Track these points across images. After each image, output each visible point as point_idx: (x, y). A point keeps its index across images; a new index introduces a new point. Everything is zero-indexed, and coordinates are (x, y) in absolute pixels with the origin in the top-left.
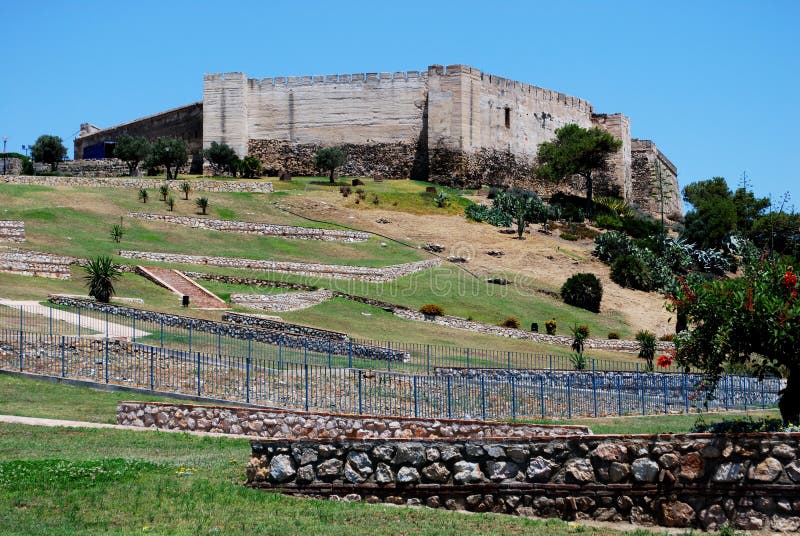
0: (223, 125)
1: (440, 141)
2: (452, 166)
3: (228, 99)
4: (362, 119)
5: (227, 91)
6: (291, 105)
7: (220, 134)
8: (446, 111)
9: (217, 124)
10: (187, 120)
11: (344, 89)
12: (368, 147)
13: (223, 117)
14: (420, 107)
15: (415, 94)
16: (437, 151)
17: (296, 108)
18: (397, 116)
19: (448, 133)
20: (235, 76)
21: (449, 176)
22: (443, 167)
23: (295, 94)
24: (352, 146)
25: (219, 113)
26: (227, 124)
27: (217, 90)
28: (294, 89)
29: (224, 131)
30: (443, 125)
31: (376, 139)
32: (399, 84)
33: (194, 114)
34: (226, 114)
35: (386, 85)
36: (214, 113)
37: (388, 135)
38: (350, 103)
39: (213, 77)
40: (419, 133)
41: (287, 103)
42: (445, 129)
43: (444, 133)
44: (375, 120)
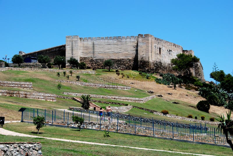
0: (72, 52)
1: (142, 58)
2: (146, 66)
3: (74, 44)
4: (116, 51)
5: (73, 41)
6: (94, 46)
7: (71, 55)
8: (144, 49)
9: (70, 52)
11: (111, 41)
12: (118, 60)
13: (72, 50)
14: (135, 47)
15: (134, 43)
16: (141, 61)
17: (95, 47)
18: (127, 50)
19: (145, 56)
20: (76, 37)
21: (145, 69)
22: (143, 66)
23: (95, 43)
24: (113, 59)
25: (71, 49)
26: (73, 52)
27: (70, 41)
28: (94, 41)
29: (72, 54)
30: (143, 53)
31: (121, 57)
32: (128, 40)
33: (61, 48)
34: (73, 49)
35: (124, 40)
36: (69, 49)
37: (125, 56)
38: (112, 46)
39: (69, 37)
40: (134, 56)
41: (92, 46)
42: (143, 55)
43: (143, 56)
44: (120, 51)
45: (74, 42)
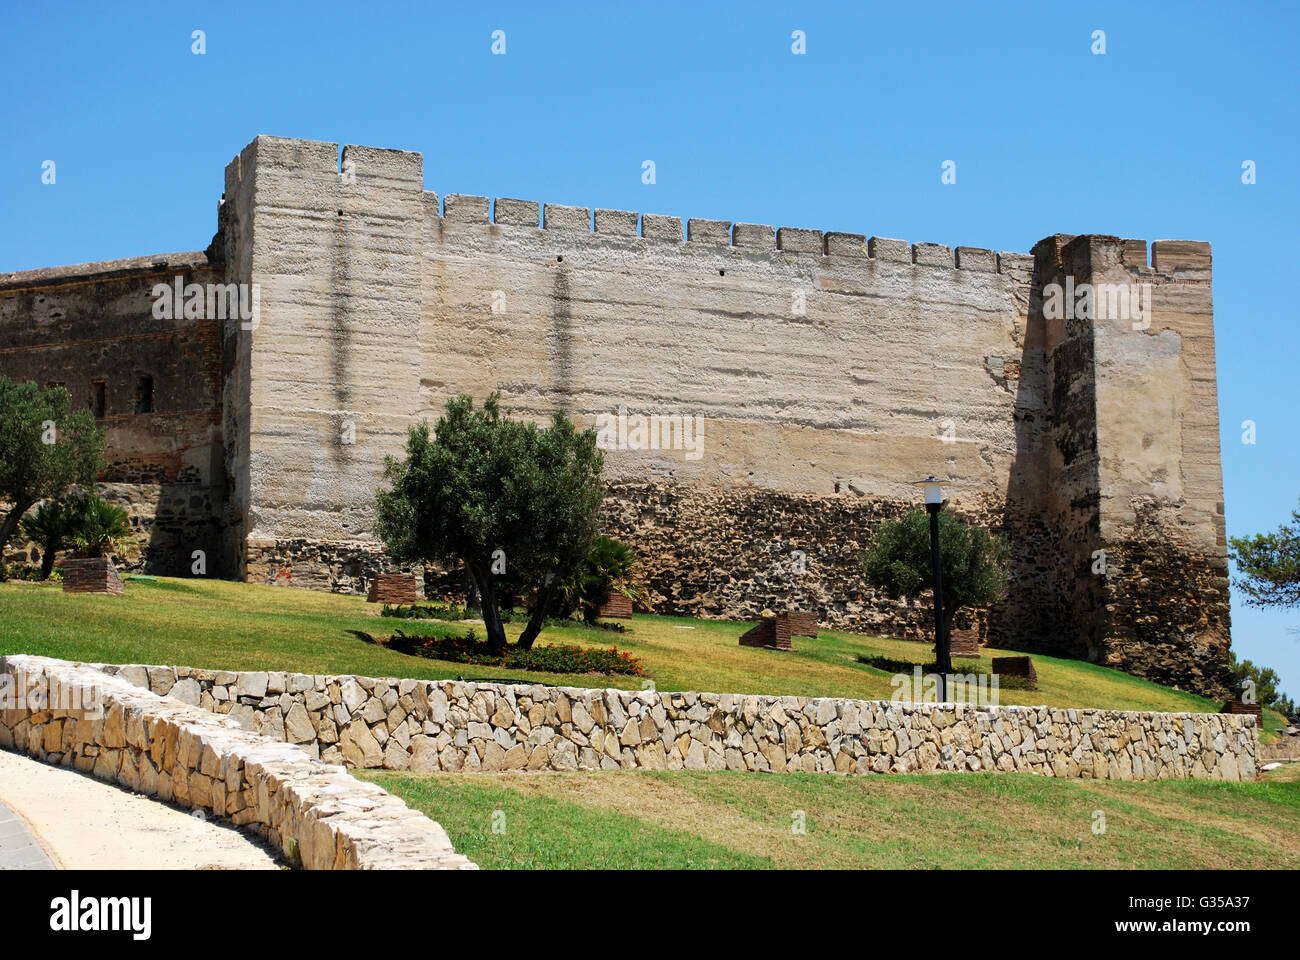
0: (339, 370)
1: (1146, 515)
2: (1196, 610)
3: (363, 262)
4: (818, 399)
5: (357, 224)
6: (563, 317)
7: (326, 406)
8: (1164, 406)
9: (315, 360)
10: (83, 329)
11: (754, 279)
12: (840, 514)
13: (341, 334)
14: (1002, 381)
16: (1135, 552)
17: (578, 331)
18: (931, 406)
19: (1172, 488)
20: (392, 167)
21: (1182, 647)
22: (1161, 612)
23: (577, 277)
24: (782, 501)
25: (321, 315)
26: (356, 367)
27: (314, 212)
28: (570, 255)
29: (342, 395)
30: (1154, 457)
31: (862, 484)
32: (937, 287)
34: (354, 322)
35: (891, 283)
36: (298, 313)
37: (903, 473)
38: (775, 336)
39: (298, 153)
40: (1003, 476)
41: (548, 307)
42: (1160, 473)
43: (1157, 488)
44: (857, 412)
45: (360, 235)
